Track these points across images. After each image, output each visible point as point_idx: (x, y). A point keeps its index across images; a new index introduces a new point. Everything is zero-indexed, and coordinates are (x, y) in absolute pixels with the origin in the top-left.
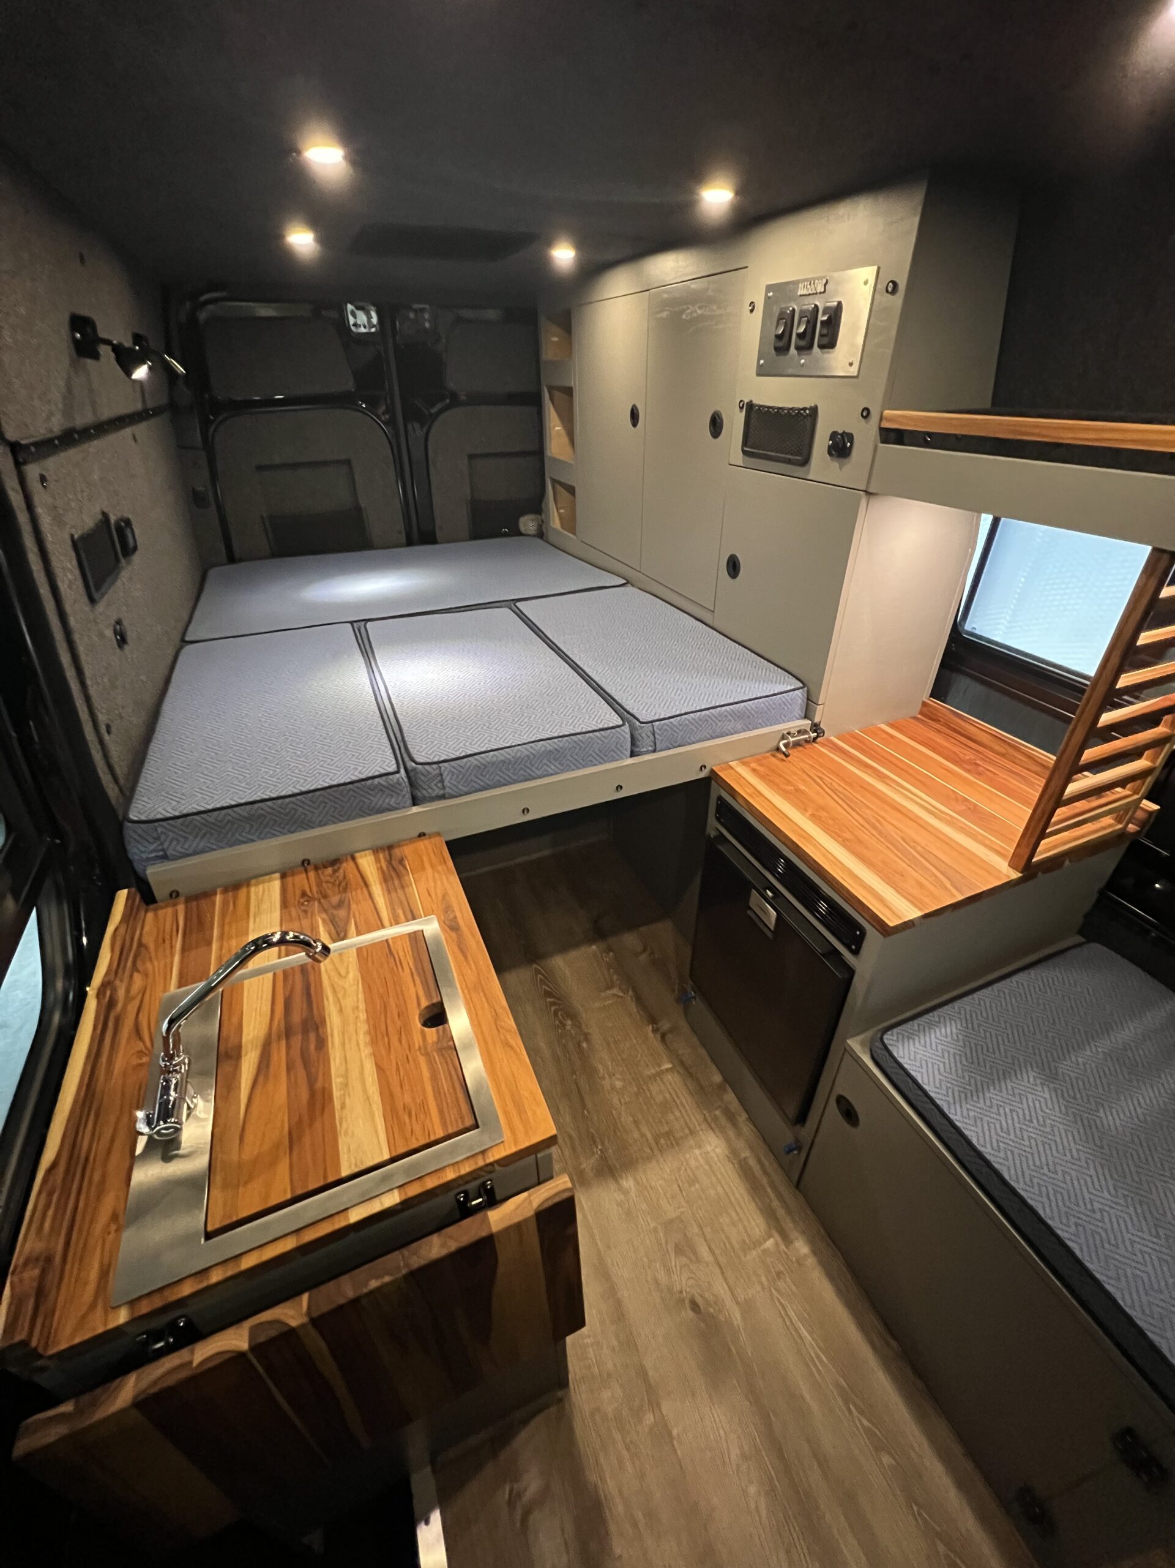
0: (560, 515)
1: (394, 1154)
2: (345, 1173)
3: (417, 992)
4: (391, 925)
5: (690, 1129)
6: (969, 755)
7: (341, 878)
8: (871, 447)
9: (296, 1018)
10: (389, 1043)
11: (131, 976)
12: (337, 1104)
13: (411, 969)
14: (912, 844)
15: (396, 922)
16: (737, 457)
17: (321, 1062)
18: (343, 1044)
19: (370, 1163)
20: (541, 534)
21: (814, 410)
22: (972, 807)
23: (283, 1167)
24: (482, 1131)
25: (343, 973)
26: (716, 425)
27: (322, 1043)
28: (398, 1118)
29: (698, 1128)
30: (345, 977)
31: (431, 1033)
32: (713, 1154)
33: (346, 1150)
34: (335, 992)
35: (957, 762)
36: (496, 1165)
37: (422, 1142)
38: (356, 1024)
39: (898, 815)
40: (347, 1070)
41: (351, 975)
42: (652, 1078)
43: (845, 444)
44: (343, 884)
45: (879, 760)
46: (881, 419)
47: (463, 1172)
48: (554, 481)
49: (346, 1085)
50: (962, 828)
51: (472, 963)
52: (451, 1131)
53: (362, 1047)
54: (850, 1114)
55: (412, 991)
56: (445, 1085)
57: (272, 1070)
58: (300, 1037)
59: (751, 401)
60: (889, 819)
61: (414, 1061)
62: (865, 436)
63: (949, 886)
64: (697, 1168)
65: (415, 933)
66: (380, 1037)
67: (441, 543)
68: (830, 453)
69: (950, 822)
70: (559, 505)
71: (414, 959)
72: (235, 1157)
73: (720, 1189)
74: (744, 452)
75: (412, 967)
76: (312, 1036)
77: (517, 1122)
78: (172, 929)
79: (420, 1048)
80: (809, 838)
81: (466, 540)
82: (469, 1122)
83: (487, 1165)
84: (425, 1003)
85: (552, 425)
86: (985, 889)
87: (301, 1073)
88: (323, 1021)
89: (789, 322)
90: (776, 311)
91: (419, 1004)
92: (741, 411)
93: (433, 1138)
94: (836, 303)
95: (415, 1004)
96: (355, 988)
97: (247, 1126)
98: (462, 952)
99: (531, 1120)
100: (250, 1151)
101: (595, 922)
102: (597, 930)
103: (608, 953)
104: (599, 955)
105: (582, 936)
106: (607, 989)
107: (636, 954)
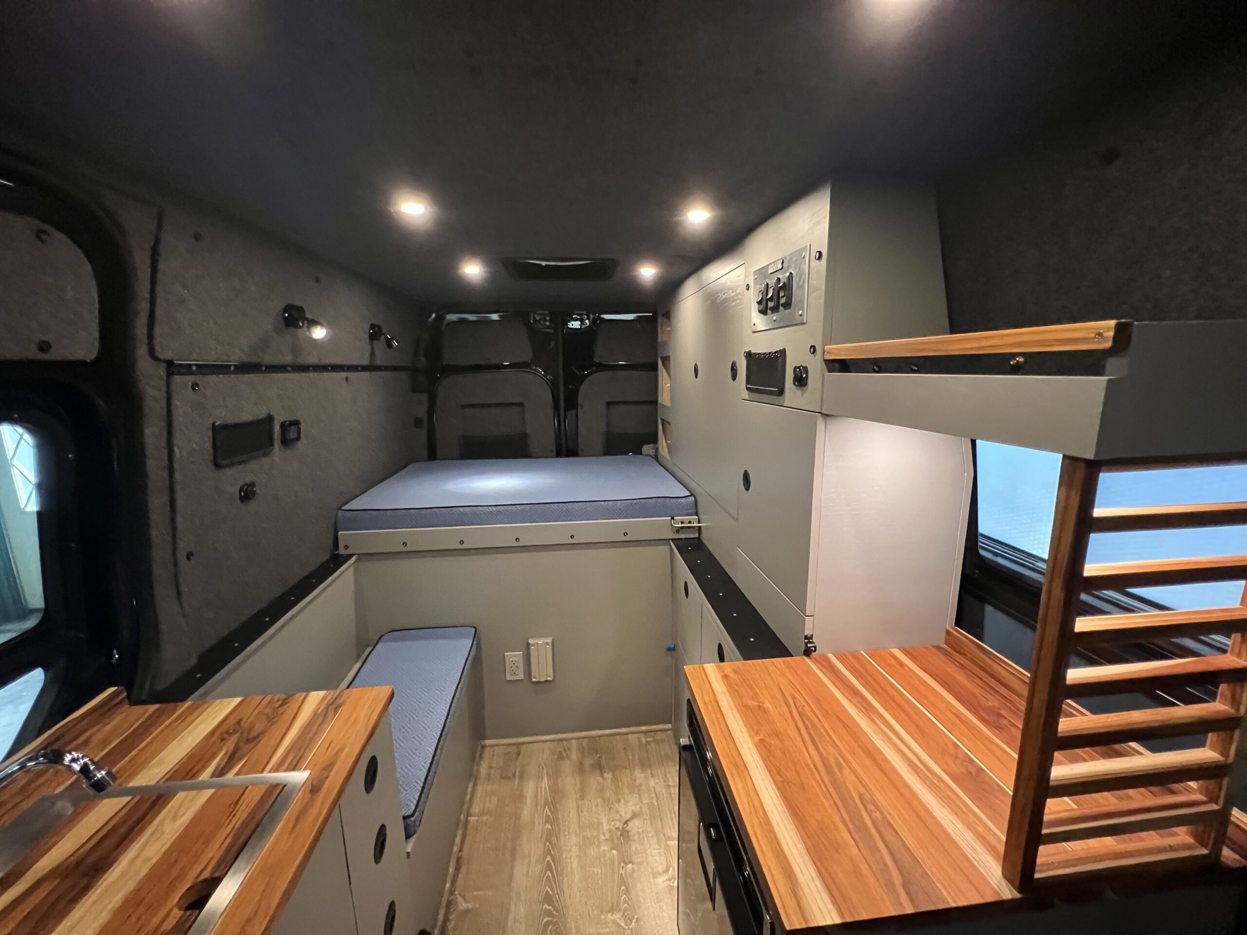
8: (821, 376)
14: (871, 807)
16: (744, 393)
20: (656, 457)
21: (783, 352)
22: (973, 770)
26: (734, 371)
39: (867, 762)
43: (802, 375)
45: (875, 690)
46: (825, 353)
48: (662, 420)
50: (949, 797)
59: (750, 351)
60: (855, 765)
62: (815, 368)
63: (899, 885)
68: (795, 384)
74: (748, 389)
80: (742, 768)
90: (760, 286)
92: (745, 359)
94: (789, 274)
101: (626, 822)
102: (625, 833)
103: (626, 864)
104: (616, 864)
105: (608, 835)
106: (609, 912)
107: (655, 875)
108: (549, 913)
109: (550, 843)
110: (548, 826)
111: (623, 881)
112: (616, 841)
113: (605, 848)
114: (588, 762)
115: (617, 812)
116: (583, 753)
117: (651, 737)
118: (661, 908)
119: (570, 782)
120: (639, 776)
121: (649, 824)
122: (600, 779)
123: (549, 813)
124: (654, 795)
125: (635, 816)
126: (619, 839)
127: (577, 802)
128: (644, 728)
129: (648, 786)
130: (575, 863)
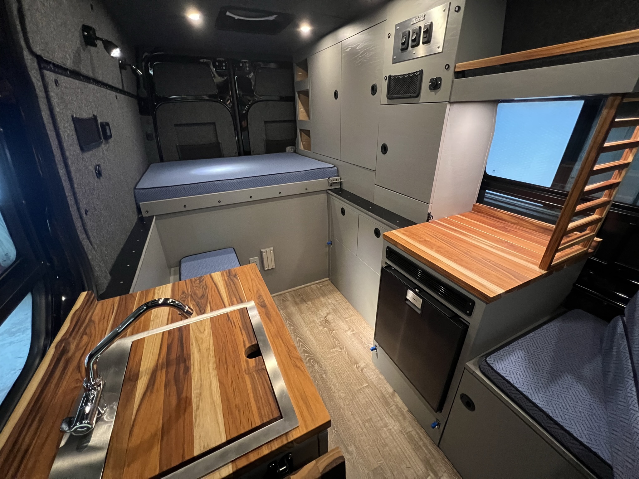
0: (304, 145)
1: (229, 438)
2: (196, 453)
3: (243, 339)
4: (230, 306)
5: (380, 417)
6: (501, 225)
7: (204, 284)
8: (451, 81)
9: (173, 356)
10: (227, 368)
11: (82, 337)
12: (194, 406)
13: (240, 327)
14: (488, 260)
15: (232, 304)
16: (384, 100)
17: (186, 381)
18: (200, 370)
19: (213, 445)
20: (295, 152)
21: (421, 72)
22: (510, 244)
23: (156, 450)
24: (285, 421)
25: (202, 331)
26: (374, 90)
27: (187, 370)
28: (232, 414)
29: (384, 417)
30: (203, 333)
31: (252, 361)
32: (393, 430)
33: (198, 437)
34: (196, 340)
35: (496, 228)
36: (294, 443)
37: (247, 429)
38: (208, 357)
39: (477, 249)
40: (201, 385)
41: (206, 331)
42: (359, 391)
43: (437, 83)
44: (205, 287)
45: (460, 228)
46: (455, 68)
47: (274, 449)
48: (301, 130)
49: (200, 394)
50: (509, 253)
51: (274, 323)
52: (265, 421)
53: (211, 371)
54: (469, 404)
55: (241, 339)
56: (261, 392)
57: (155, 388)
58: (175, 367)
59: (390, 75)
61: (242, 378)
62: (447, 77)
63: (513, 278)
64: (386, 438)
65: (242, 309)
66: (221, 364)
67: (253, 155)
68: (430, 88)
69: (503, 251)
70: (303, 141)
71: (242, 322)
72: (125, 445)
73: (398, 449)
74: (388, 98)
75: (241, 326)
76: (182, 366)
77: (306, 413)
78: (110, 312)
79: (245, 370)
80: (437, 260)
81: (263, 154)
82: (276, 415)
83: (289, 443)
84: (248, 345)
85: (300, 108)
86: (532, 278)
87: (173, 389)
88: (189, 356)
89: (407, 37)
90: (401, 34)
91: (245, 346)
92: (385, 81)
93: (254, 426)
94: (430, 23)
95: (242, 346)
96: (208, 338)
97: (136, 423)
98: (268, 317)
99: (315, 412)
100: (135, 441)
101: (325, 317)
102: (327, 321)
103: (332, 331)
104: (328, 332)
105: (320, 324)
106: (333, 348)
107: (346, 331)
108: (308, 356)
109: (296, 333)
110: (292, 327)
111: (334, 337)
112: (324, 325)
113: (321, 328)
114: (298, 300)
115: (320, 315)
116: (293, 297)
117: (321, 284)
118: (353, 341)
119: (293, 309)
120: (323, 299)
121: (335, 316)
122: (307, 305)
123: (289, 323)
124: (332, 305)
125: (328, 314)
126: (325, 324)
127: (300, 316)
128: (317, 282)
129: (328, 302)
130: (311, 337)
